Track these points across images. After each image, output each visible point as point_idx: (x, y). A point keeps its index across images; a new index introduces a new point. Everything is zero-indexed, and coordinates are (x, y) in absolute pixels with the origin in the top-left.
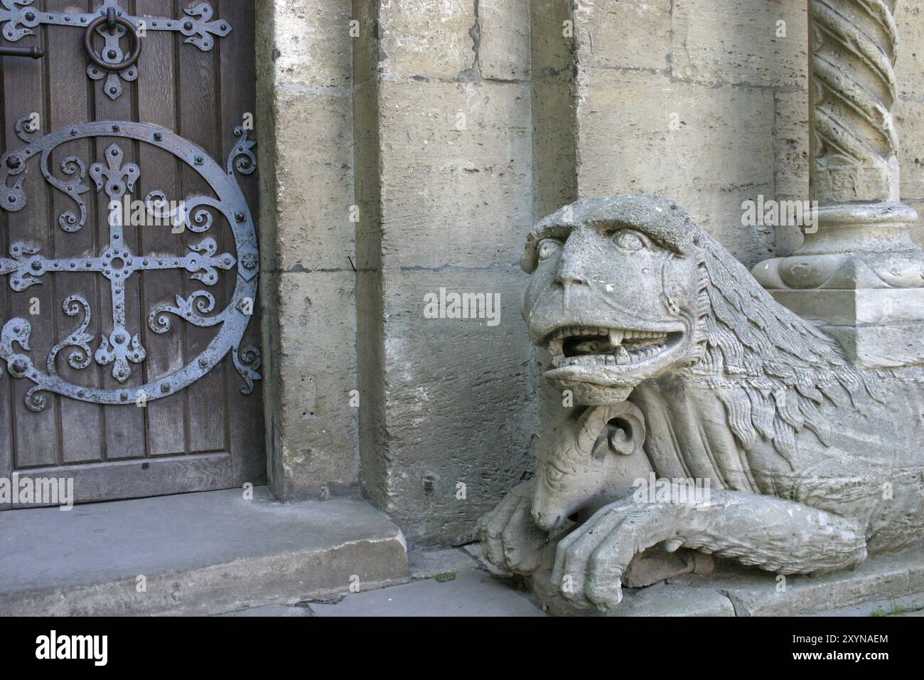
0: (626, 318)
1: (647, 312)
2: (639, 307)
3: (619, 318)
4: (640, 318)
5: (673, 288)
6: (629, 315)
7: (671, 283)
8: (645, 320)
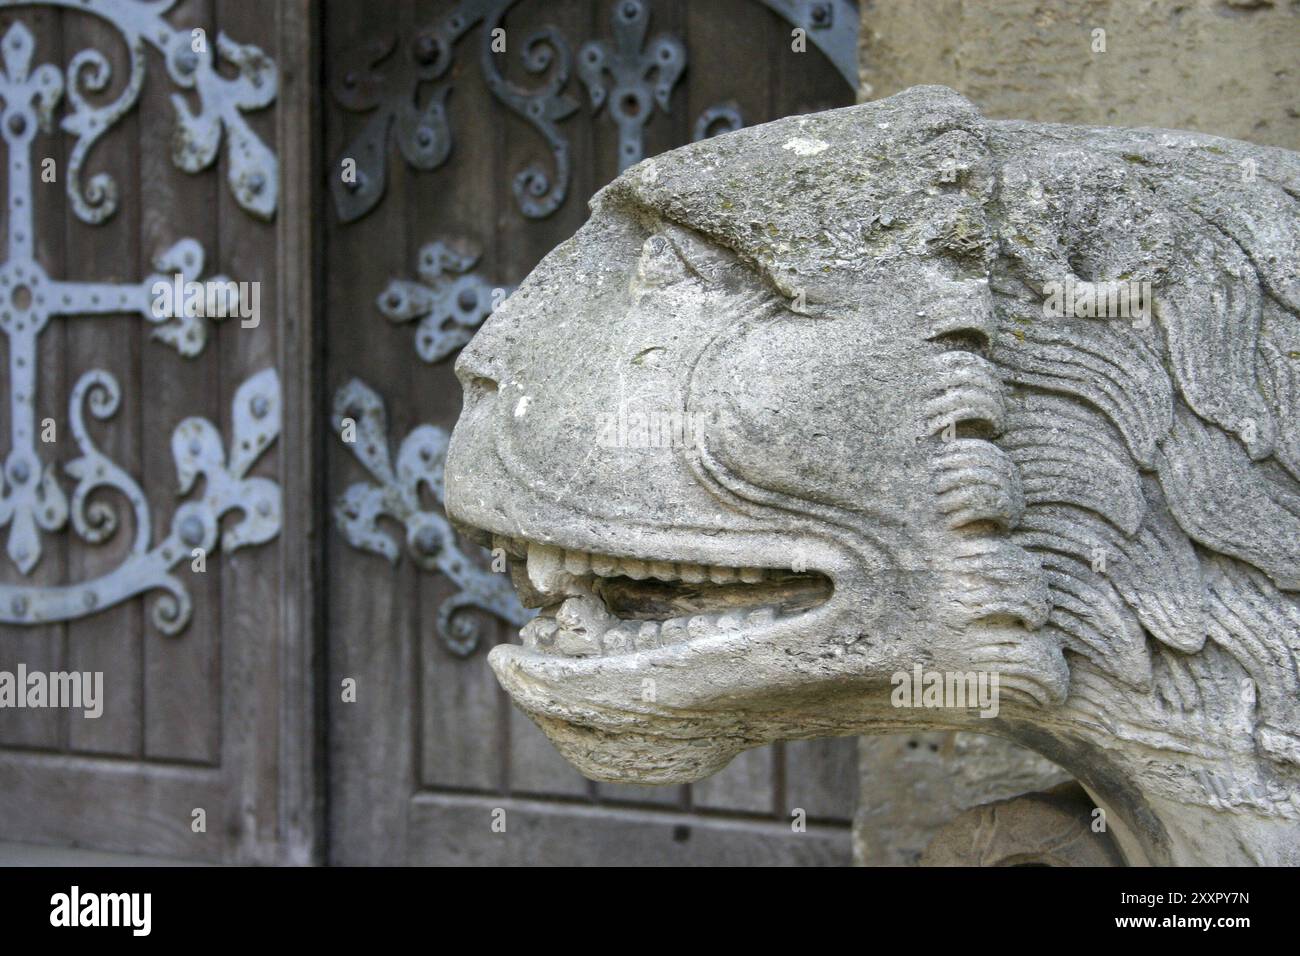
0: (529, 506)
1: (608, 491)
2: (576, 475)
3: (513, 502)
4: (578, 511)
5: (716, 417)
6: (542, 497)
7: (709, 401)
8: (600, 518)
